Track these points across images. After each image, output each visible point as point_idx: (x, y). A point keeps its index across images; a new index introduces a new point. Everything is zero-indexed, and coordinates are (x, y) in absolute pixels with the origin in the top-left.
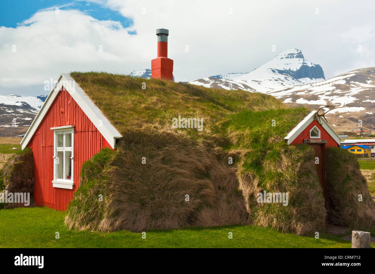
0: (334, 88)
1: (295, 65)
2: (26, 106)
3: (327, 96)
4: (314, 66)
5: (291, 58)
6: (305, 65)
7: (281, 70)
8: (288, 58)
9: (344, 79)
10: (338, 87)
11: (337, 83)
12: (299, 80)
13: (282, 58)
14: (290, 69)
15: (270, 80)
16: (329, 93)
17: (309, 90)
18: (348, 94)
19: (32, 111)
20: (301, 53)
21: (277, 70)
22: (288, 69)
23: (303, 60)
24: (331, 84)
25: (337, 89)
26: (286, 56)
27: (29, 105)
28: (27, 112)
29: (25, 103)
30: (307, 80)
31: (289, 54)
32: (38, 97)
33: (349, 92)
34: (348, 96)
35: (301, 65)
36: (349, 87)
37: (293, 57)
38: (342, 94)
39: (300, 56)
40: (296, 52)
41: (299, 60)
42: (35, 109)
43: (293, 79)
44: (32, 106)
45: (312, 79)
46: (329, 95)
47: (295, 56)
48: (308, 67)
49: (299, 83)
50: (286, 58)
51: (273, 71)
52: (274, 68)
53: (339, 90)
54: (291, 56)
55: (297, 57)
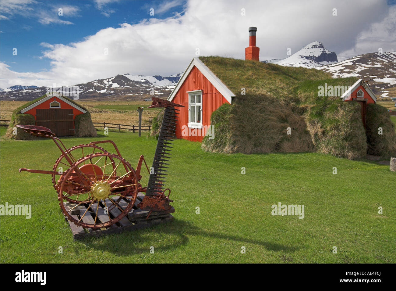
0: (344, 68)
1: (318, 52)
2: (147, 82)
3: (338, 73)
4: (331, 53)
5: (314, 48)
6: (324, 52)
7: (307, 57)
8: (312, 48)
9: (351, 62)
10: (347, 67)
11: (346, 64)
12: (319, 63)
13: (308, 48)
14: (313, 56)
15: (300, 63)
16: (340, 71)
17: (327, 69)
18: (354, 72)
19: (150, 85)
20: (322, 44)
21: (305, 56)
22: (312, 56)
23: (323, 49)
24: (342, 65)
25: (346, 68)
26: (311, 47)
27: (148, 81)
28: (147, 86)
29: (147, 80)
30: (325, 63)
31: (314, 45)
32: (154, 77)
33: (355, 71)
34: (354, 73)
35: (321, 53)
36: (355, 67)
37: (316, 48)
38: (350, 72)
39: (321, 46)
40: (318, 44)
41: (320, 49)
42: (152, 84)
43: (315, 62)
44: (150, 82)
45: (328, 62)
46: (340, 73)
47: (318, 46)
48: (327, 54)
49: (319, 65)
50: (311, 48)
51: (302, 57)
52: (302, 55)
53: (347, 69)
54: (315, 46)
55: (319, 47)
